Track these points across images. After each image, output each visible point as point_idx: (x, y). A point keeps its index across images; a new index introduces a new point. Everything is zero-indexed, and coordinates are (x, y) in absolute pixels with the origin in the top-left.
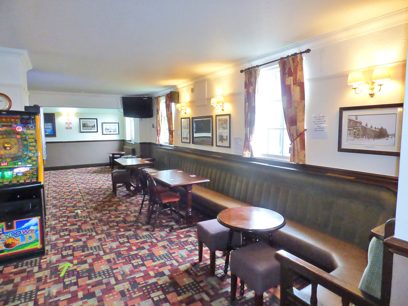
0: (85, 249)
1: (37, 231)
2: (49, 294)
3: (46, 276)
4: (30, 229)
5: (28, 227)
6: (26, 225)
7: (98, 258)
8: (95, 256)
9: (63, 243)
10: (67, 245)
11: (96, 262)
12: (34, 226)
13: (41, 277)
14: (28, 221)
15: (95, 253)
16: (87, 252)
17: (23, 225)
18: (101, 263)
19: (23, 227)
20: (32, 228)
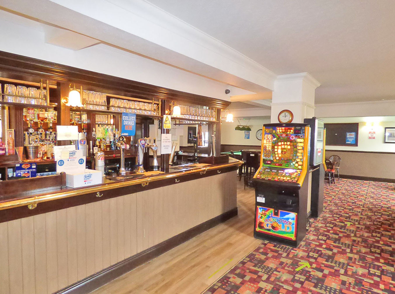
0: (330, 260)
1: (293, 224)
2: (280, 277)
3: (287, 264)
4: (289, 221)
5: (288, 219)
6: (286, 216)
7: (336, 274)
8: (333, 271)
9: (316, 245)
10: (318, 248)
11: (330, 276)
12: (292, 219)
13: (284, 263)
14: (288, 214)
15: (336, 268)
16: (329, 263)
17: (285, 216)
18: (334, 280)
19: (284, 217)
20: (290, 220)
